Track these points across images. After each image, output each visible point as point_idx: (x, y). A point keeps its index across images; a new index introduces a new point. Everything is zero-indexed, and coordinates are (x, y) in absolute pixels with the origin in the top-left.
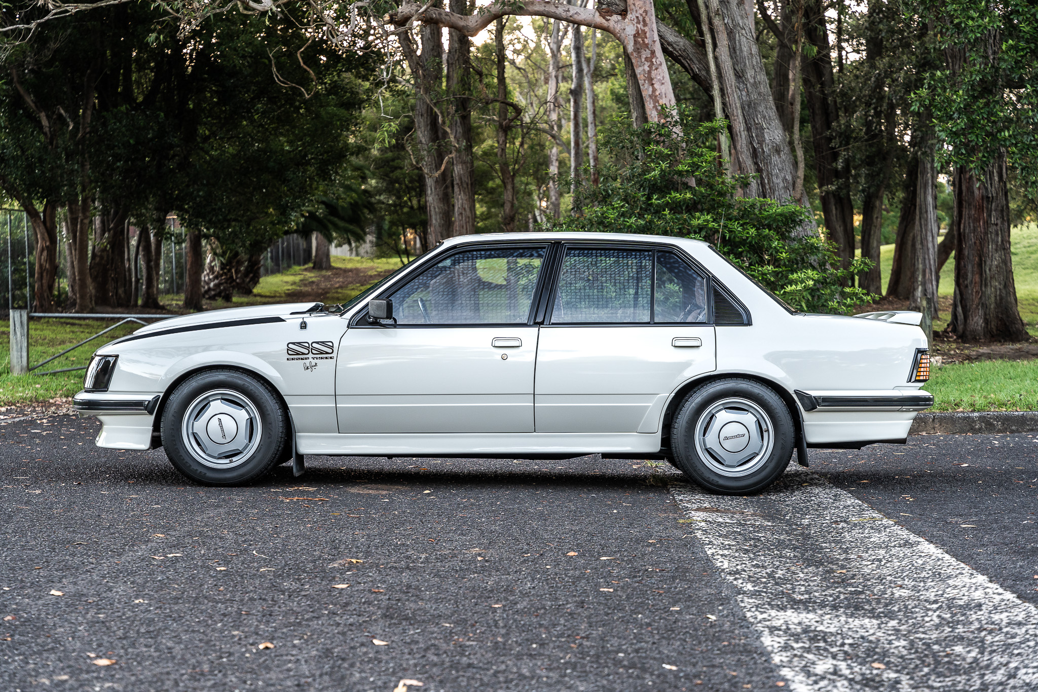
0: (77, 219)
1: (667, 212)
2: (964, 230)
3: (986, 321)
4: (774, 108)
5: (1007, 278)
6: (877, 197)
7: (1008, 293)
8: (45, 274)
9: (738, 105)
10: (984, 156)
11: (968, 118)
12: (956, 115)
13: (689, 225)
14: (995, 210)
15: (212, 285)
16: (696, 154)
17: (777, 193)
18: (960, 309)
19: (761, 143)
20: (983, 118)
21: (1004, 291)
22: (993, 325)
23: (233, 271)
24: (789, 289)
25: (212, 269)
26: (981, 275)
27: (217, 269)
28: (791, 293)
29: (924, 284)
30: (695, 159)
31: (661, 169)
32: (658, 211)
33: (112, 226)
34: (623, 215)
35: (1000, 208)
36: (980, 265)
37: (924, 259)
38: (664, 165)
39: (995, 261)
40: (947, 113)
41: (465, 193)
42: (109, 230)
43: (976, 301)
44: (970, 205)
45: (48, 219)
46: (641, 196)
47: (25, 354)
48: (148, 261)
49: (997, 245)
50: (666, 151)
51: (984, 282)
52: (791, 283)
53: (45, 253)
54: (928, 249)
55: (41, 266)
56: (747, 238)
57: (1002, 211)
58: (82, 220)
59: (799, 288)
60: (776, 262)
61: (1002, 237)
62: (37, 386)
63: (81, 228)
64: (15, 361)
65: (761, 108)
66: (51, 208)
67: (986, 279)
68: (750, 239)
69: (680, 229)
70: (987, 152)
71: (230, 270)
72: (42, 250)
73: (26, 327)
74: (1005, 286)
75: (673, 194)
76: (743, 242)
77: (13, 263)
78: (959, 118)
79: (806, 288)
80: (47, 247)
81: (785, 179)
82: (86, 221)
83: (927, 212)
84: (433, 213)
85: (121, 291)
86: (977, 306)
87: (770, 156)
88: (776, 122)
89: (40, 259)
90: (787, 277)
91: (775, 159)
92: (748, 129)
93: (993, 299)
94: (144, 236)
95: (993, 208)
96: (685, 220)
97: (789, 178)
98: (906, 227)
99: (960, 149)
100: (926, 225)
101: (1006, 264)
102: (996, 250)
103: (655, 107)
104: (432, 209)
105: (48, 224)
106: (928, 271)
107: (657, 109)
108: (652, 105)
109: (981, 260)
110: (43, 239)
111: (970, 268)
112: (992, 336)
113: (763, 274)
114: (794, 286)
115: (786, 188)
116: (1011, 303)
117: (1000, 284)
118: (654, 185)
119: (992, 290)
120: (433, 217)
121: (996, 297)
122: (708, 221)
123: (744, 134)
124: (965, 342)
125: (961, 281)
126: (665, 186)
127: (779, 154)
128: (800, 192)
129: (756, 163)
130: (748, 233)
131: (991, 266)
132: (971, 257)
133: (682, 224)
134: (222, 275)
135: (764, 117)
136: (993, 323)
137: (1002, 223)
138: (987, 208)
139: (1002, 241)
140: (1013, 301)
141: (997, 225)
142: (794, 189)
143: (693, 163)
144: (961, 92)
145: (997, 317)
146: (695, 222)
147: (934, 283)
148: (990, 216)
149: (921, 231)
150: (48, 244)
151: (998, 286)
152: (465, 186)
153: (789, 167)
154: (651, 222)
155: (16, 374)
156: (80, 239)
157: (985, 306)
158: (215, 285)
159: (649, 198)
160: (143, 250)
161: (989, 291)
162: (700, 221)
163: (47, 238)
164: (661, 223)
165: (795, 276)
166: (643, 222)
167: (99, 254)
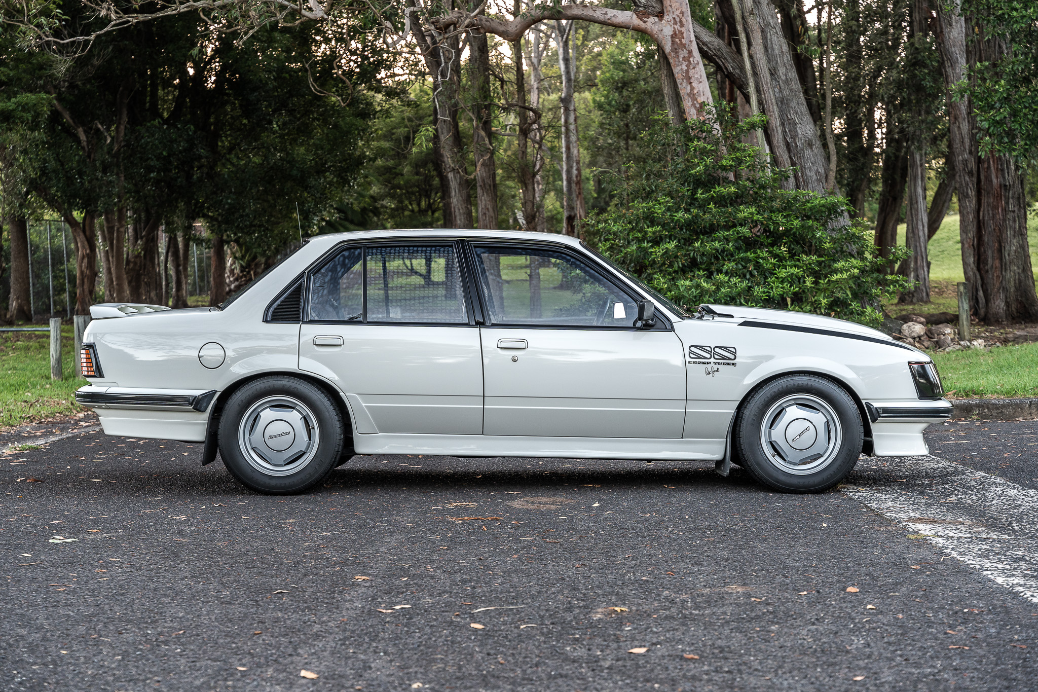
0: (113, 227)
1: (712, 206)
2: (983, 217)
3: (1008, 304)
4: (805, 103)
5: (1026, 262)
7: (1027, 277)
8: (86, 280)
9: (774, 101)
10: (1026, 144)
11: (1010, 107)
12: (998, 105)
13: (736, 218)
14: (1012, 198)
15: (233, 286)
16: (738, 149)
17: (810, 186)
18: (981, 293)
19: (794, 137)
20: (1026, 107)
21: (1022, 275)
22: (1014, 307)
23: (252, 273)
24: (835, 277)
25: (232, 271)
26: (1001, 260)
27: (237, 271)
28: (837, 281)
29: (916, 270)
30: (738, 154)
31: (706, 165)
32: (703, 206)
33: (144, 233)
34: (669, 209)
35: (1016, 196)
36: (1000, 250)
37: (916, 246)
38: (709, 161)
39: (1012, 247)
40: (988, 103)
41: (487, 194)
42: (142, 238)
43: (997, 285)
44: (988, 193)
45: (87, 228)
46: (685, 190)
48: (177, 266)
49: (1015, 232)
50: (709, 147)
51: (1003, 267)
52: (836, 271)
53: (86, 260)
54: (919, 237)
55: (82, 272)
56: (792, 229)
57: (1019, 198)
58: (118, 229)
59: (845, 276)
60: (819, 252)
61: (1019, 223)
63: (118, 236)
65: (793, 104)
66: (90, 215)
67: (1006, 264)
68: (794, 230)
69: (726, 222)
71: (249, 273)
72: (83, 258)
74: (1024, 270)
75: (718, 189)
76: (787, 232)
77: (53, 271)
78: (1001, 107)
79: (853, 277)
80: (87, 255)
81: (817, 172)
82: (122, 230)
83: (917, 202)
84: (457, 214)
85: (153, 294)
86: (999, 290)
87: (803, 150)
88: (808, 118)
89: (81, 266)
90: (830, 266)
91: (808, 153)
92: (783, 124)
93: (1012, 283)
94: (172, 242)
95: (1010, 196)
96: (730, 213)
97: (822, 170)
99: (1002, 138)
100: (917, 215)
101: (1024, 250)
102: (1014, 236)
103: (693, 105)
104: (457, 210)
105: (88, 233)
106: (919, 258)
107: (695, 107)
108: (690, 103)
109: (1000, 246)
110: (83, 247)
111: (990, 253)
112: (1013, 318)
113: (807, 264)
114: (839, 275)
115: (819, 181)
116: (1030, 286)
117: (1019, 268)
118: (698, 180)
119: (1012, 274)
120: (458, 218)
121: (1015, 280)
122: (752, 214)
123: (780, 129)
124: (989, 325)
125: (982, 266)
126: (709, 181)
127: (811, 148)
128: (832, 184)
129: (790, 157)
130: (792, 224)
131: (1010, 251)
132: (991, 243)
133: (727, 217)
134: (242, 277)
135: (797, 113)
136: (1013, 306)
137: (1019, 210)
138: (1005, 196)
139: (1020, 227)
140: (1031, 284)
141: (1014, 212)
142: (826, 181)
143: (737, 158)
145: (1017, 300)
146: (741, 215)
147: (926, 269)
148: (1007, 203)
150: (88, 251)
151: (1017, 270)
152: (488, 187)
153: (821, 160)
154: (697, 216)
156: (117, 247)
157: (1005, 290)
158: (235, 287)
159: (694, 192)
160: (172, 256)
161: (1009, 275)
162: (746, 214)
163: (87, 247)
164: (707, 216)
165: (839, 265)
166: (690, 217)
167: (133, 260)
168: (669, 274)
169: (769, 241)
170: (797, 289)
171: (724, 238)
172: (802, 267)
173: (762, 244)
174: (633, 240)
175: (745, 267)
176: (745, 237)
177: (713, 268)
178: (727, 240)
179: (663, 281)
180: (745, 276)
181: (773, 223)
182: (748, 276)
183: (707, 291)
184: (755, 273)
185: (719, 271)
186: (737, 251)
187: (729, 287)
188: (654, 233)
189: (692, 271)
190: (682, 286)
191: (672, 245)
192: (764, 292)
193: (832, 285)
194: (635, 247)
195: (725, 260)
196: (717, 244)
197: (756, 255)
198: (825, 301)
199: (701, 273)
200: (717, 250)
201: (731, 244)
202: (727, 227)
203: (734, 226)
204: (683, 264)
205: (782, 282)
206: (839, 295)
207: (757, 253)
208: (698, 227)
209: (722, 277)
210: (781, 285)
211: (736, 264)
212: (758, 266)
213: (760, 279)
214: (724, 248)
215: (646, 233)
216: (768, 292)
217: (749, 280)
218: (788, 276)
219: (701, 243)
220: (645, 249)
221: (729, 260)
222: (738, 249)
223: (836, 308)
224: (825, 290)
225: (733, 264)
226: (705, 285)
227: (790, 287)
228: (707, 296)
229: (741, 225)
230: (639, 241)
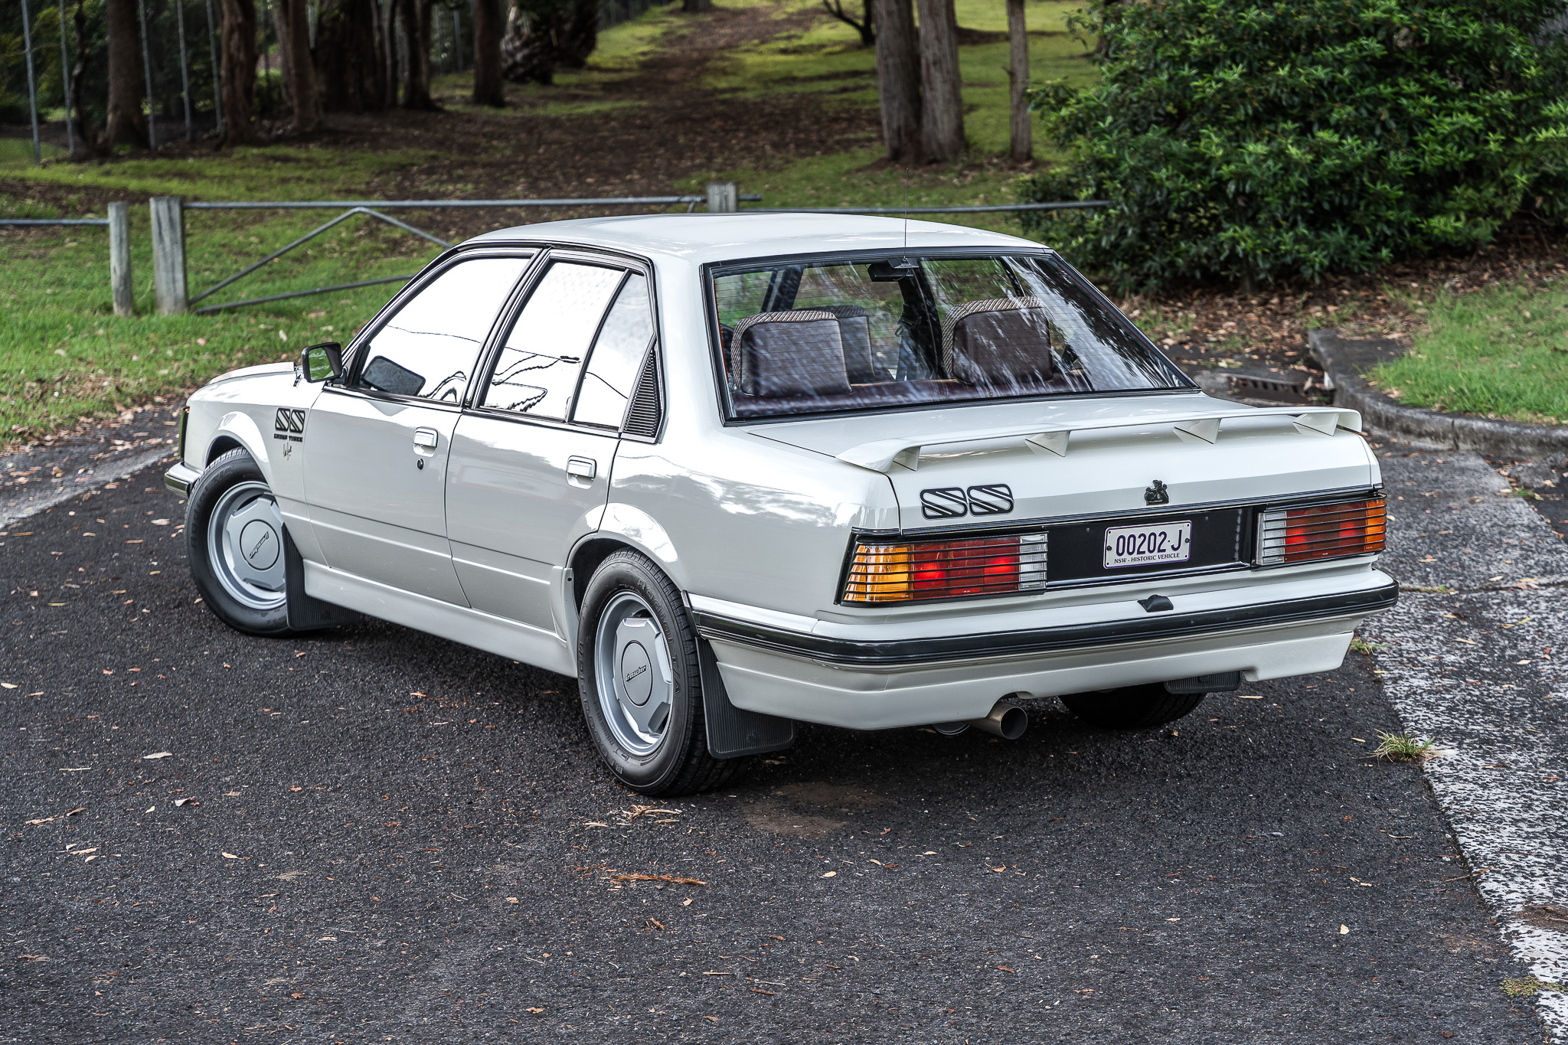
13: (1357, 20)
15: (519, 57)
23: (553, 32)
24: (1543, 135)
25: (517, 30)
27: (526, 31)
28: (1547, 143)
47: (179, 276)
48: (411, 33)
52: (1546, 122)
53: (236, 36)
56: (1464, 40)
59: (1561, 134)
60: (1516, 82)
62: (201, 341)
64: (163, 288)
68: (1469, 43)
69: (1339, 27)
71: (547, 32)
72: (231, 32)
73: (179, 229)
76: (1456, 46)
85: (368, 83)
90: (1537, 110)
96: (1349, 10)
110: (232, 12)
113: (1493, 107)
114: (1552, 131)
122: (1390, 11)
130: (1466, 32)
133: (1343, 18)
134: (534, 41)
146: (1367, 15)
154: (1286, 15)
155: (166, 311)
156: (295, 7)
158: (525, 58)
162: (1378, 14)
163: (238, 11)
164: (1304, 18)
165: (1553, 110)
166: (1270, 17)
167: (328, 25)
168: (1231, 126)
169: (1423, 61)
170: (1471, 156)
171: (1335, 59)
172: (1482, 113)
173: (1409, 67)
174: (1163, 61)
175: (1371, 113)
176: (1373, 57)
177: (1313, 116)
178: (1340, 62)
179: (1216, 140)
180: (1372, 130)
181: (1430, 28)
182: (1378, 132)
183: (1297, 164)
184: (1393, 125)
185: (1325, 124)
186: (1360, 83)
187: (1340, 156)
188: (1203, 49)
189: (1270, 122)
190: (1250, 154)
191: (1233, 74)
192: (1407, 163)
193: (1538, 148)
194: (1165, 77)
195: (1335, 101)
196: (1320, 72)
197: (1396, 89)
198: (1524, 179)
199: (1290, 125)
200: (1320, 82)
201: (1346, 71)
202: (1342, 38)
203: (1355, 34)
204: (1255, 110)
205: (1443, 142)
206: (1550, 168)
207: (1398, 85)
208: (1287, 37)
209: (1325, 135)
210: (1440, 149)
211: (1356, 110)
212: (1397, 111)
213: (1401, 137)
214: (1334, 77)
215: (1188, 47)
216: (1415, 162)
217: (1379, 139)
218: (1455, 132)
219: (1292, 68)
220: (1185, 80)
221: (1343, 100)
222: (1363, 77)
223: (1545, 190)
224: (1525, 157)
225: (1349, 109)
226: (1293, 151)
227: (1459, 151)
228: (1297, 174)
229: (1368, 35)
230: (1176, 63)
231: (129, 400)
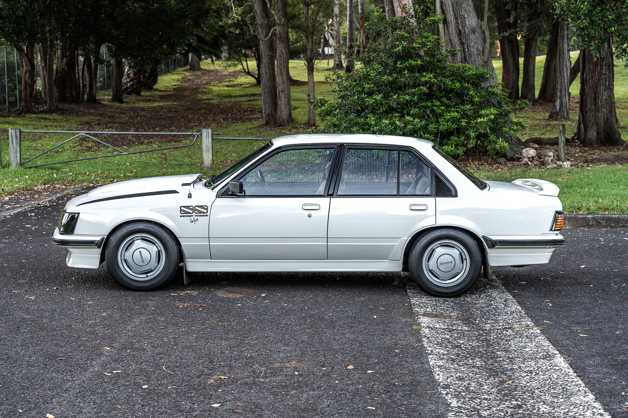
0: (47, 51)
1: (406, 72)
2: (586, 77)
3: (598, 133)
4: (472, 5)
5: (611, 107)
6: (534, 40)
7: (612, 116)
8: (28, 87)
9: (450, 4)
10: (599, 42)
11: (590, 19)
12: (583, 17)
13: (420, 81)
14: (605, 66)
15: (129, 85)
16: (424, 37)
17: (473, 58)
18: (582, 126)
19: (464, 27)
20: (600, 19)
21: (609, 115)
22: (602, 135)
23: (141, 76)
24: (479, 120)
25: (128, 75)
26: (596, 105)
27: (132, 75)
28: (481, 123)
29: (561, 98)
30: (424, 40)
31: (403, 47)
32: (401, 71)
33: (68, 54)
34: (380, 73)
35: (608, 64)
36: (595, 99)
37: (561, 82)
38: (405, 44)
39: (604, 97)
40: (577, 15)
41: (283, 44)
42: (66, 57)
43: (592, 121)
44: (590, 62)
45: (29, 53)
46: (390, 62)
47: (18, 155)
48: (90, 75)
49: (606, 87)
50: (406, 34)
51: (597, 110)
52: (481, 116)
53: (28, 74)
54: (564, 77)
55: (25, 82)
56: (455, 89)
57: (609, 66)
58: (50, 53)
59: (485, 120)
60: (472, 103)
61: (609, 82)
62: (27, 177)
63: (49, 57)
64: (12, 159)
65: (464, 6)
66: (31, 46)
67: (598, 108)
69: (414, 83)
70: (601, 40)
71: (139, 76)
72: (26, 72)
73: (19, 139)
74: (610, 112)
75: (410, 61)
76: (452, 90)
77: (8, 76)
78: (584, 19)
79: (490, 120)
80: (29, 70)
81: (478, 49)
82: (52, 53)
83: (563, 54)
84: (263, 55)
85: (74, 93)
86: (593, 124)
87: (469, 35)
88: (473, 14)
89: (25, 78)
90: (478, 112)
91: (472, 36)
92: (456, 18)
93: (602, 120)
94: (87, 61)
95: (604, 64)
96: (417, 77)
97: (480, 48)
98: (551, 57)
99: (585, 38)
100: (563, 62)
101: (611, 98)
102: (605, 90)
103: (399, 5)
104: (263, 53)
105: (29, 56)
106: (563, 90)
107: (400, 7)
108: (397, 4)
109: (596, 96)
110: (26, 65)
111: (589, 100)
112: (601, 142)
113: (464, 111)
114: (482, 119)
115: (479, 54)
116: (613, 122)
117: (607, 110)
118: (398, 55)
119: (602, 114)
120: (264, 58)
121: (604, 118)
122: (431, 78)
123: (453, 22)
124: (584, 146)
125: (583, 108)
126: (405, 56)
127: (474, 34)
128: (487, 57)
129: (460, 39)
130: (455, 86)
131: (602, 99)
132: (590, 94)
133: (415, 80)
134: (135, 79)
135: (466, 11)
136: (602, 134)
137: (609, 73)
138: (600, 65)
139: (609, 84)
140: (615, 121)
141: (606, 74)
142: (483, 55)
143: (423, 42)
144: (586, 3)
145: (605, 130)
146: (423, 79)
147: (567, 97)
148: (602, 69)
149: (560, 66)
150: (29, 68)
151: (606, 112)
152: (283, 39)
153: (480, 41)
154: (397, 78)
155: (13, 167)
156: (49, 64)
157: (597, 124)
158: (130, 85)
159: (396, 63)
160: (87, 68)
161: (600, 115)
162: (426, 79)
163: (29, 65)
164: (403, 79)
165: (483, 112)
166: (391, 79)
167: (60, 71)
168: (378, 114)
169: (441, 95)
170: (456, 126)
171: (412, 93)
172: (460, 113)
173: (437, 97)
174: (356, 92)
175: (424, 111)
176: (424, 93)
177: (405, 112)
178: (414, 94)
179: (373, 119)
180: (424, 117)
181: (444, 84)
182: (426, 117)
183: (399, 127)
184: (431, 115)
185: (408, 114)
186: (420, 101)
187: (413, 125)
188: (369, 88)
189: (391, 113)
190: (383, 123)
191: (378, 97)
192: (435, 128)
193: (478, 124)
194: (356, 97)
195: (412, 107)
196: (407, 97)
197: (432, 104)
198: (473, 134)
199: (397, 115)
200: (407, 100)
201: (416, 97)
202: (415, 86)
203: (419, 85)
204: (386, 109)
205: (447, 122)
206: (482, 131)
207: (433, 102)
208: (397, 85)
209: (408, 118)
210: (446, 124)
211: (419, 110)
212: (432, 111)
213: (433, 119)
214: (412, 99)
215: (364, 88)
216: (438, 128)
217: (426, 120)
218: (451, 118)
219: (398, 96)
220: (363, 98)
221: (415, 107)
222: (422, 99)
223: (481, 138)
224: (474, 127)
225: (417, 110)
226: (398, 123)
227: (452, 124)
228: (399, 130)
229: (423, 85)
230: (360, 93)
231: (6, 194)
